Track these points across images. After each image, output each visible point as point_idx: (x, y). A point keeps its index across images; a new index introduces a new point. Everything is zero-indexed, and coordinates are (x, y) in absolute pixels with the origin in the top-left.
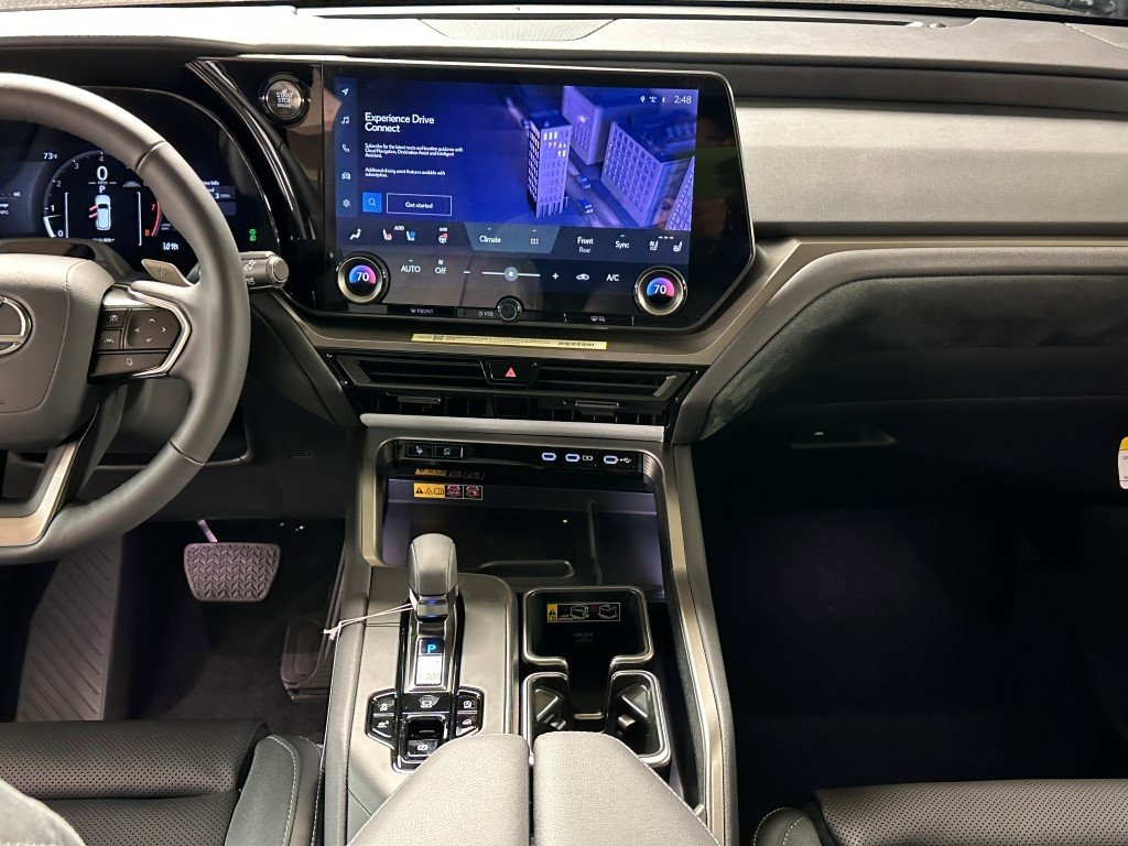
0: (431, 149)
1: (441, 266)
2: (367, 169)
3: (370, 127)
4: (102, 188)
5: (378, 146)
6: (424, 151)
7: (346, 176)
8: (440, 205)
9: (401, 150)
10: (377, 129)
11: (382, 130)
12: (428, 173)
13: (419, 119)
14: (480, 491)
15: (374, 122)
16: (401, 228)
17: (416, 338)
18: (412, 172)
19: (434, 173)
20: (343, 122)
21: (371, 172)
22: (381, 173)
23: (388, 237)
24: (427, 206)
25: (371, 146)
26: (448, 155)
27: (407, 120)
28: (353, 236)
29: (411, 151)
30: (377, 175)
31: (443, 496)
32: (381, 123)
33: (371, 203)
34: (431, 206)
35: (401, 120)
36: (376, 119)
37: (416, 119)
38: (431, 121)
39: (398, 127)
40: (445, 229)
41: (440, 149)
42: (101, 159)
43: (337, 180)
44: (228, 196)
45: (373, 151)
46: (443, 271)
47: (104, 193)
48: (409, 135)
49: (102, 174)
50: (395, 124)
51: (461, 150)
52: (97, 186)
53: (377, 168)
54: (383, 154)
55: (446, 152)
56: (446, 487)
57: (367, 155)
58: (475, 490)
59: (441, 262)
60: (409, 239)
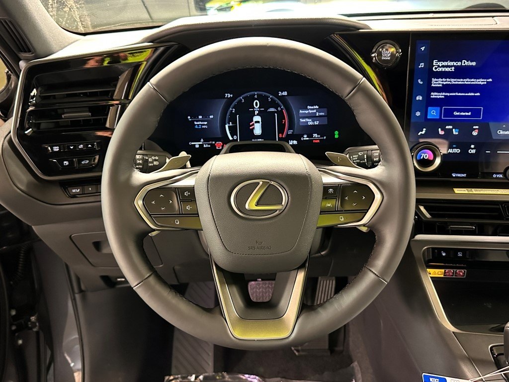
0: (473, 80)
1: (472, 149)
2: (432, 94)
3: (436, 68)
4: (256, 112)
5: (440, 79)
6: (467, 81)
7: (419, 98)
8: (476, 113)
9: (454, 81)
10: (440, 69)
11: (443, 70)
12: (469, 94)
13: (467, 63)
14: (464, 273)
15: (438, 66)
16: (451, 127)
17: (457, 191)
18: (460, 94)
19: (473, 94)
20: (420, 67)
21: (434, 95)
22: (441, 95)
23: (441, 132)
24: (467, 114)
25: (435, 80)
26: (483, 83)
27: (459, 64)
28: (420, 133)
29: (460, 81)
30: (438, 97)
31: (442, 276)
32: (443, 66)
33: (433, 113)
34: (470, 114)
35: (455, 64)
36: (440, 64)
37: (465, 63)
38: (474, 64)
39: (453, 68)
40: (477, 127)
41: (478, 80)
42: (256, 97)
43: (413, 101)
44: (323, 114)
45: (437, 82)
46: (473, 151)
47: (258, 115)
48: (460, 72)
49: (256, 104)
50: (451, 66)
51: (490, 80)
52: (254, 111)
53: (439, 93)
54: (443, 84)
55: (481, 82)
56: (445, 271)
57: (433, 85)
58: (461, 273)
59: (473, 146)
60: (454, 133)
